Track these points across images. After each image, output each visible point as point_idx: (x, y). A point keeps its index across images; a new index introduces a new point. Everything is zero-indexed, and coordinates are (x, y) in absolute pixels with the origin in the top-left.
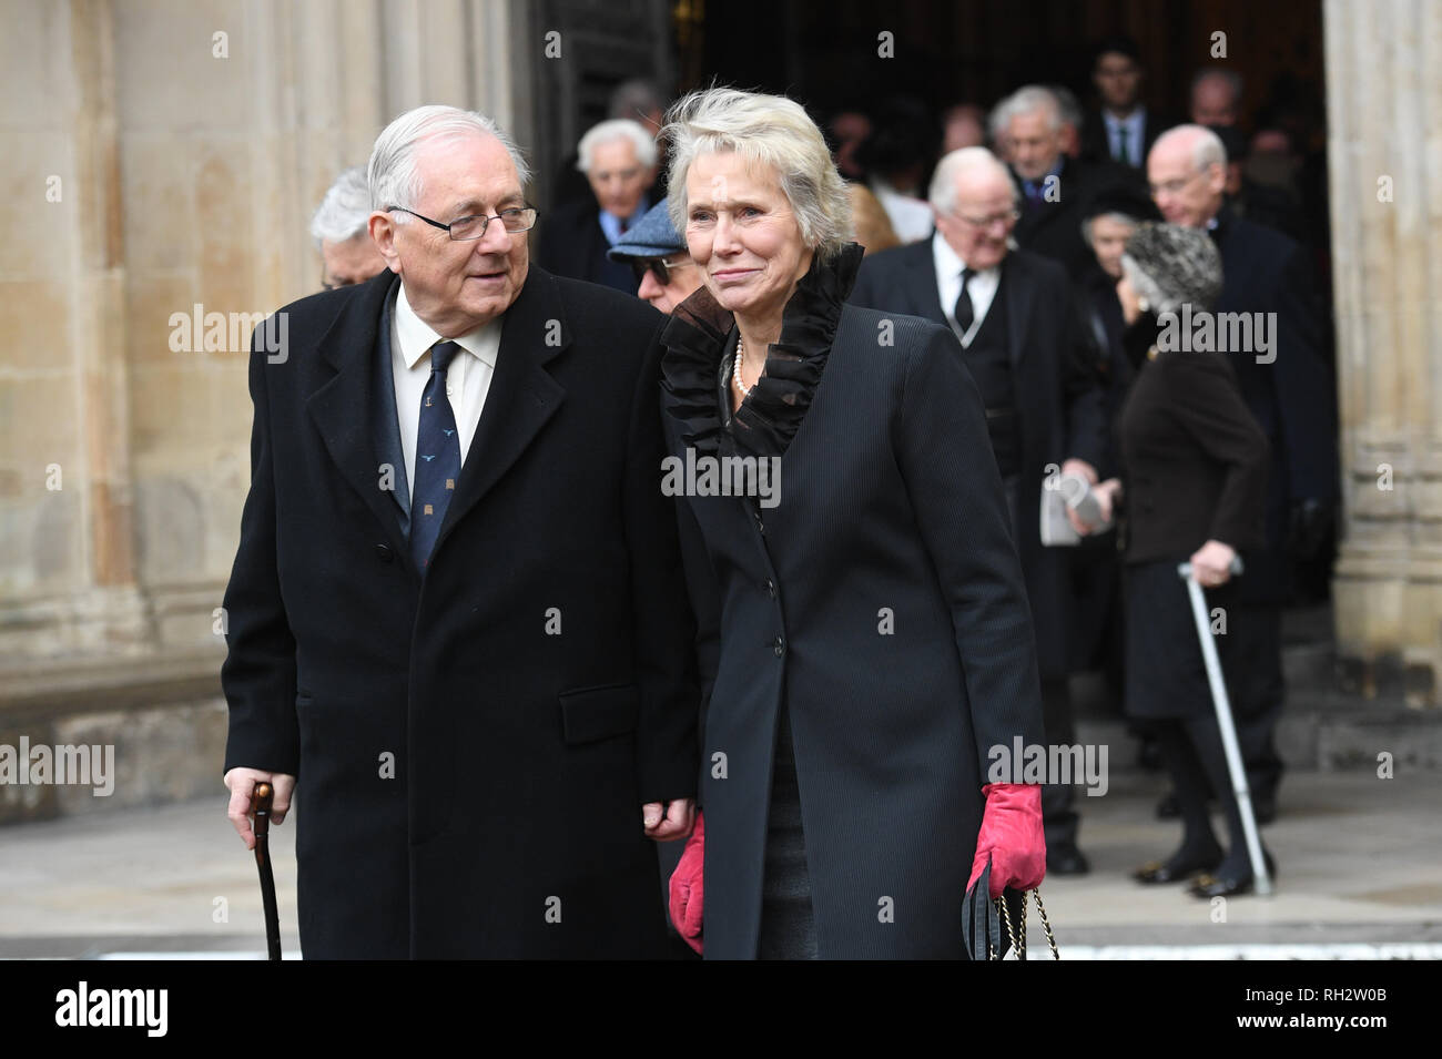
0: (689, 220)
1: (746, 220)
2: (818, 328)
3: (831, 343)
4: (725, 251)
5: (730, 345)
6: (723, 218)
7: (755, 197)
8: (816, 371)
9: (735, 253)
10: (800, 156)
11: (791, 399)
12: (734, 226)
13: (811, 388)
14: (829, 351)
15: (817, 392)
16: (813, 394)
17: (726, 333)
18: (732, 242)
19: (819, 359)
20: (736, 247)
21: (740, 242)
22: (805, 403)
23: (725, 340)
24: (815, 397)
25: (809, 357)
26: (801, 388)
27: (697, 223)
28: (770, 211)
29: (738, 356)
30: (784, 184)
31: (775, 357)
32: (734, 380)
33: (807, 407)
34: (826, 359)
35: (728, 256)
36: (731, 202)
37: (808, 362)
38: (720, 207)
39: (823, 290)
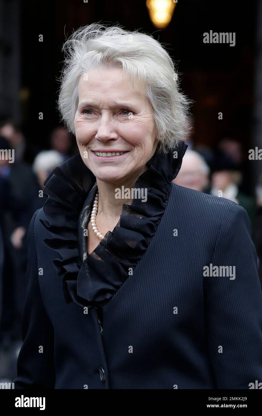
0: (78, 113)
1: (122, 117)
2: (157, 197)
3: (164, 209)
4: (107, 137)
5: (89, 200)
6: (105, 115)
7: (130, 102)
8: (152, 227)
9: (113, 140)
10: (162, 76)
11: (132, 244)
12: (113, 121)
13: (148, 239)
14: (163, 214)
15: (152, 242)
16: (149, 243)
17: (86, 191)
18: (111, 132)
19: (155, 219)
20: (114, 135)
21: (117, 132)
22: (143, 248)
23: (85, 196)
24: (150, 245)
25: (149, 216)
26: (142, 238)
27: (85, 115)
28: (139, 112)
29: (94, 208)
30: (150, 95)
31: (126, 214)
32: (90, 224)
33: (144, 252)
34: (160, 219)
35: (107, 141)
36: (114, 105)
37: (148, 220)
38: (105, 107)
39: (162, 170)
